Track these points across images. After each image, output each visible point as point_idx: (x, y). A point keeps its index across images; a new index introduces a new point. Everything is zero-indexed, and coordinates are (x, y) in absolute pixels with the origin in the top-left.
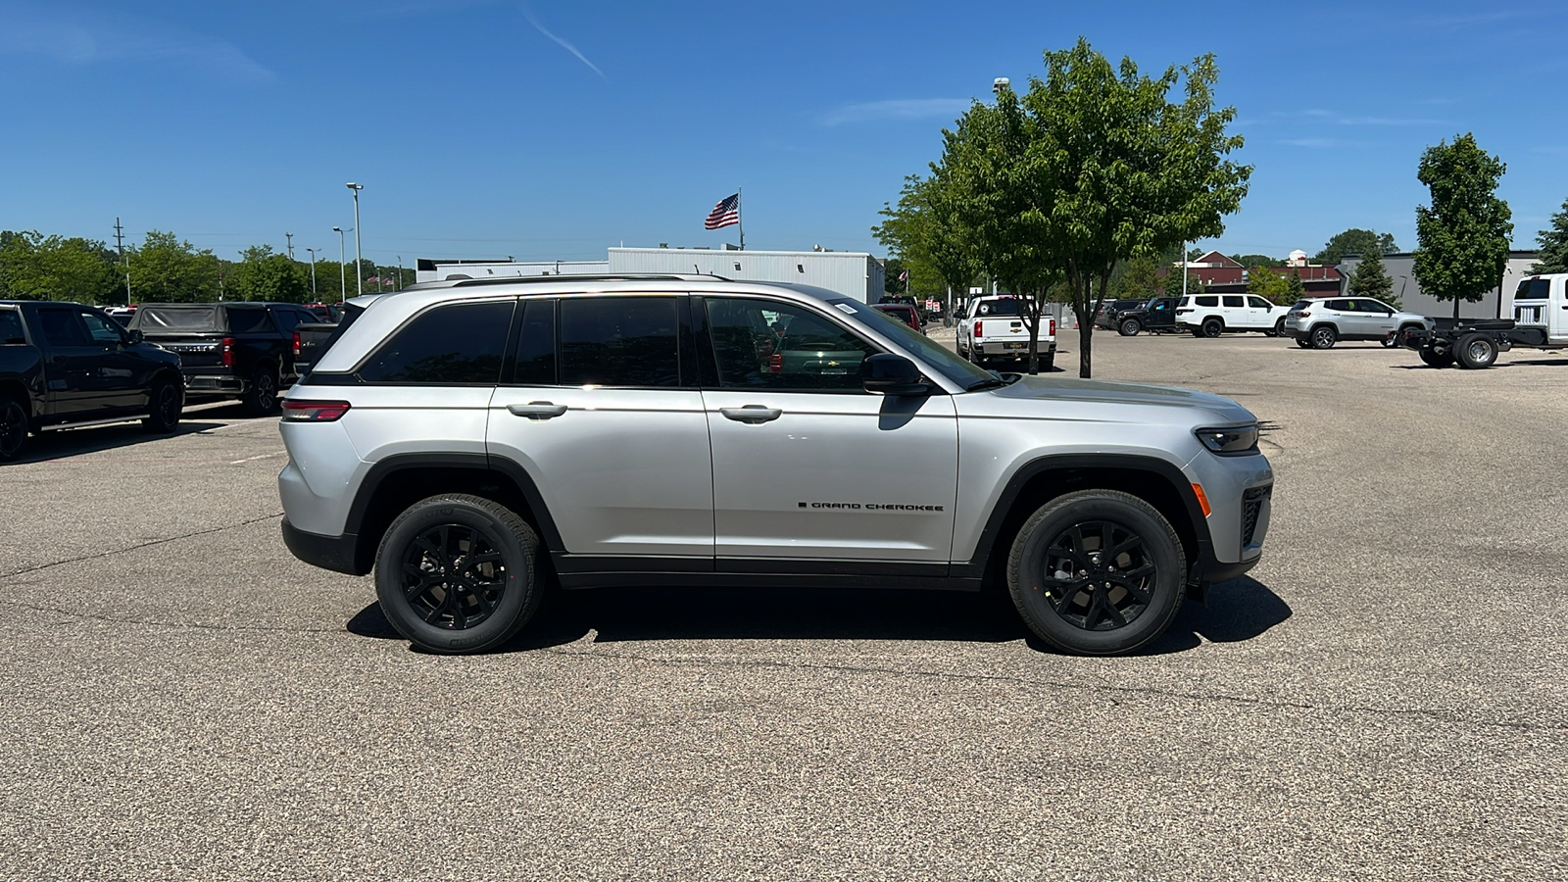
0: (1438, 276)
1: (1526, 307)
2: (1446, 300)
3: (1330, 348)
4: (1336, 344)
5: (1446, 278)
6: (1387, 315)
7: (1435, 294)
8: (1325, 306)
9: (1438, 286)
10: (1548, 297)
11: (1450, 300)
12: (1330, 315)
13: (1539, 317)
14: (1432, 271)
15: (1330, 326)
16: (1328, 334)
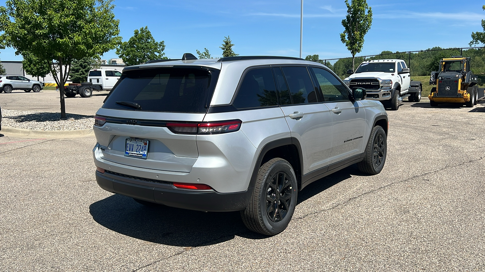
0: (32, 69)
1: (94, 79)
2: (35, 77)
3: (11, 93)
4: (13, 91)
5: (35, 70)
6: (28, 81)
7: (31, 75)
8: (7, 78)
9: (32, 72)
10: (101, 76)
11: (36, 77)
12: (9, 81)
13: (99, 82)
14: (30, 67)
15: (10, 85)
16: (9, 88)
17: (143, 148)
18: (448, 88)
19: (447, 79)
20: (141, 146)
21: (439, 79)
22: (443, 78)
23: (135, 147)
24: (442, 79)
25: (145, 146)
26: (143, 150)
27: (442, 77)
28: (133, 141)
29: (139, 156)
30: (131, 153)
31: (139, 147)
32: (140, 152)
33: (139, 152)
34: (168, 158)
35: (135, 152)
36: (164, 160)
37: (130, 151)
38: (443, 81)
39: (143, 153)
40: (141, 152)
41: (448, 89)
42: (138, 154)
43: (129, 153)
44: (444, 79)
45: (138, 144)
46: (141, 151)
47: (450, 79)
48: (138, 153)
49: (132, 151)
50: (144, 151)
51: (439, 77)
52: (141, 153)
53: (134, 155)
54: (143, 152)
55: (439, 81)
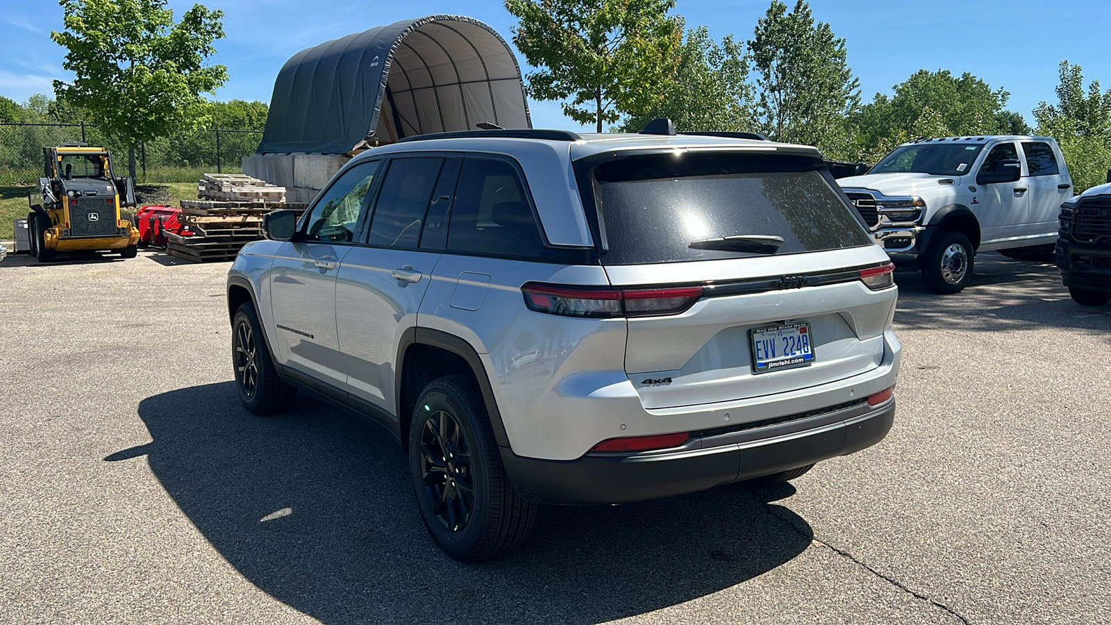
17: (799, 341)
18: (95, 215)
19: (88, 195)
20: (792, 337)
21: (69, 196)
22: (79, 193)
23: (780, 344)
24: (76, 195)
25: (803, 336)
26: (802, 346)
27: (75, 192)
28: (771, 333)
29: (796, 361)
30: (773, 362)
31: (791, 342)
32: (795, 354)
33: (792, 354)
34: (851, 349)
35: (781, 356)
36: (846, 354)
37: (767, 357)
38: (79, 201)
39: (803, 353)
40: (796, 352)
41: (95, 218)
42: (791, 360)
43: (768, 363)
44: (81, 195)
45: (784, 336)
46: (798, 350)
47: (95, 195)
48: (790, 356)
49: (774, 356)
50: (806, 348)
51: (68, 191)
52: (798, 353)
53: (783, 363)
54: (803, 350)
55: (71, 201)
